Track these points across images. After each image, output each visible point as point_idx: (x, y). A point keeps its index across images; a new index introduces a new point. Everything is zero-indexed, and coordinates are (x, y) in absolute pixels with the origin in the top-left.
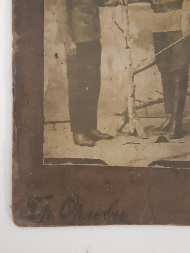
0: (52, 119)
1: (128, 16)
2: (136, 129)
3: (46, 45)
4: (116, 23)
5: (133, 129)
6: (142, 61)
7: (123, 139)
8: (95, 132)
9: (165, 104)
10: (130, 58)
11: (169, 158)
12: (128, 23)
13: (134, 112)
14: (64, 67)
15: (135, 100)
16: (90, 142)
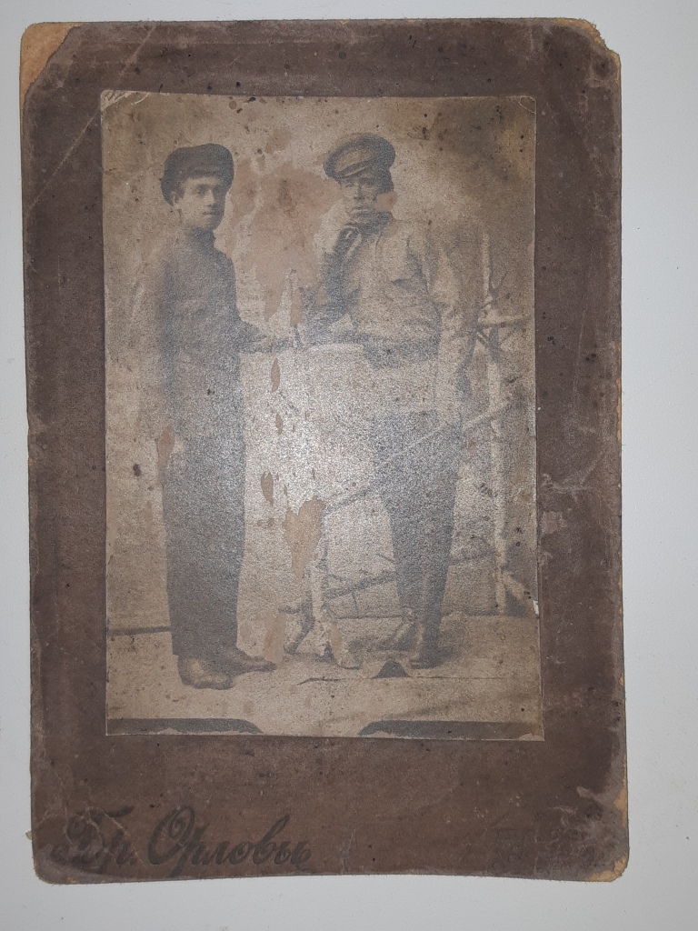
0: (127, 623)
2: (331, 645)
3: (112, 445)
4: (280, 392)
5: (323, 645)
6: (345, 483)
7: (300, 671)
8: (232, 653)
11: (408, 714)
12: (310, 392)
13: (325, 605)
15: (328, 575)
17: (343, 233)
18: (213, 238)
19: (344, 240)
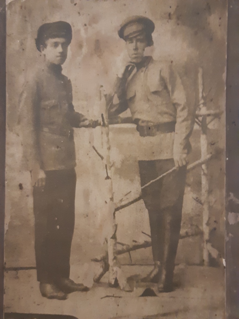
0: (15, 265)
1: (108, 140)
2: (118, 279)
3: (8, 174)
4: (94, 148)
5: (113, 279)
6: (126, 195)
7: (101, 291)
8: (66, 282)
9: (153, 248)
10: (111, 190)
12: (109, 148)
13: (115, 258)
14: (30, 201)
15: (116, 243)
16: (61, 294)
17: (127, 67)
18: (61, 69)
19: (127, 71)
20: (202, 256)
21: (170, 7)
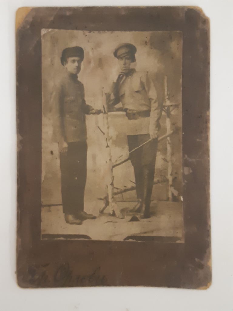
0: (49, 203)
1: (108, 122)
2: (115, 210)
3: (44, 144)
4: (98, 127)
5: (112, 210)
6: (119, 157)
7: (104, 219)
8: (82, 213)
9: (137, 191)
10: (110, 154)
11: (140, 233)
12: (108, 128)
13: (113, 197)
14: (58, 162)
15: (114, 188)
16: (78, 221)
17: (119, 76)
18: (77, 77)
19: (120, 78)
20: (168, 195)
21: (146, 37)
